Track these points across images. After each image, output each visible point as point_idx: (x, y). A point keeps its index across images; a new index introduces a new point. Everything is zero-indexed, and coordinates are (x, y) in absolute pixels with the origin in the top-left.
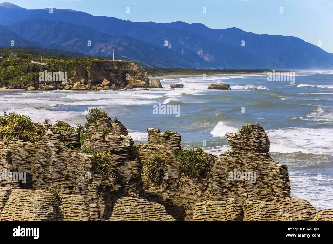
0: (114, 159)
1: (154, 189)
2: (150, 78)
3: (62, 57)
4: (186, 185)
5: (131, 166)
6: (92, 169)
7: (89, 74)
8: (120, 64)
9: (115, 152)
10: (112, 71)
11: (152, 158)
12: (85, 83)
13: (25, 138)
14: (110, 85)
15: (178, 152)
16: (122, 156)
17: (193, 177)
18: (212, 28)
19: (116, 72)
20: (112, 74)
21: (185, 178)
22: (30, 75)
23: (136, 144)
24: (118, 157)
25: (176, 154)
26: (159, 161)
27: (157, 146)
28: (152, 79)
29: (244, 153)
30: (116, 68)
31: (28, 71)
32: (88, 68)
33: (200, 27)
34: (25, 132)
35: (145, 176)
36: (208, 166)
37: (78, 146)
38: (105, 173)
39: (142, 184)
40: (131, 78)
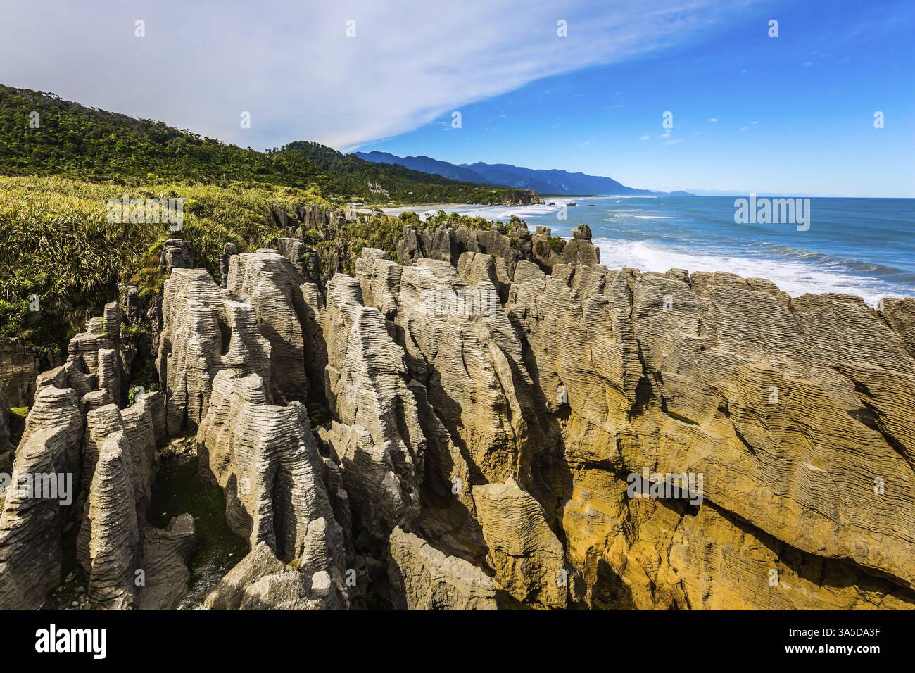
0: (521, 240)
1: (538, 257)
2: (540, 199)
3: (502, 188)
4: (552, 255)
5: (528, 244)
6: (511, 246)
7: (513, 197)
8: (528, 192)
9: (521, 238)
10: (523, 195)
11: (537, 241)
12: (512, 202)
13: (484, 229)
14: (522, 203)
15: (549, 238)
16: (524, 240)
17: (556, 251)
19: (525, 196)
21: (552, 252)
22: (489, 197)
23: (530, 234)
24: (522, 240)
25: (548, 239)
26: (541, 242)
27: (540, 235)
29: (579, 240)
30: (526, 194)
31: (488, 196)
32: (514, 194)
34: (484, 226)
35: (534, 250)
36: (563, 246)
37: (505, 234)
38: (516, 248)
39: (532, 255)
40: (532, 199)
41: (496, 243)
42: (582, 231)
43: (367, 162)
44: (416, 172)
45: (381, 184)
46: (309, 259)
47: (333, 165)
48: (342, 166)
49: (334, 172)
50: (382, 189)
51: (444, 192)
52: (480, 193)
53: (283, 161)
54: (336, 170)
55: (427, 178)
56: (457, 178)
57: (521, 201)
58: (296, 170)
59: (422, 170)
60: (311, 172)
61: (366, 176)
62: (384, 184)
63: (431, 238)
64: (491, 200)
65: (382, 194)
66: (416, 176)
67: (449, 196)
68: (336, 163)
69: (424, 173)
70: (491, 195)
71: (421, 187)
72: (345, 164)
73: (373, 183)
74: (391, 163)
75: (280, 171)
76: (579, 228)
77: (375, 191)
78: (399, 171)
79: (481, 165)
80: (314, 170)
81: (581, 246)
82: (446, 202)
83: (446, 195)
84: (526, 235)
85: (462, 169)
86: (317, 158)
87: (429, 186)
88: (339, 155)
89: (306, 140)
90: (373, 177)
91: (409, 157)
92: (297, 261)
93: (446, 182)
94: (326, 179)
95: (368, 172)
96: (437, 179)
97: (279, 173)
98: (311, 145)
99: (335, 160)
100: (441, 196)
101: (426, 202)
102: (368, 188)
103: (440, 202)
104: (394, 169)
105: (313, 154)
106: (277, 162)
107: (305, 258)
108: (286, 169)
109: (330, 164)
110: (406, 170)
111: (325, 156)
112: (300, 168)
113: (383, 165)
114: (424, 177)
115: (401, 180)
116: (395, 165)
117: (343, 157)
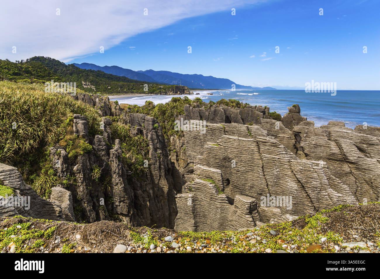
2: (190, 91)
3: (167, 85)
7: (174, 90)
8: (182, 87)
10: (180, 89)
12: (173, 93)
14: (180, 93)
18: (205, 76)
19: (181, 89)
20: (180, 90)
28: (191, 91)
30: (181, 88)
31: (158, 89)
32: (174, 88)
33: (201, 76)
40: (185, 91)
41: (251, 116)
42: (295, 108)
43: (82, 69)
44: (111, 75)
45: (90, 82)
46: (158, 128)
47: (60, 71)
48: (65, 72)
49: (60, 75)
50: (91, 85)
51: (131, 87)
52: (153, 88)
53: (30, 68)
54: (62, 74)
55: (118, 79)
56: (136, 78)
57: (179, 92)
58: (38, 74)
59: (114, 74)
60: (48, 75)
61: (81, 77)
62: (92, 83)
63: (207, 113)
64: (160, 92)
65: (91, 88)
66: (111, 78)
67: (134, 89)
68: (62, 70)
69: (116, 76)
70: (160, 88)
71: (115, 84)
72: (67, 70)
73: (85, 81)
74: (96, 69)
75: (28, 74)
76: (293, 107)
77: (86, 86)
78: (101, 75)
79: (151, 71)
80: (49, 73)
81: (295, 117)
82: (132, 93)
83: (132, 89)
84: (263, 111)
85: (139, 74)
86: (50, 67)
87: (121, 83)
88: (63, 65)
89: (42, 56)
90: (85, 78)
91: (106, 66)
92: (152, 129)
93: (131, 81)
94: (57, 79)
95: (83, 75)
96: (124, 79)
97: (27, 75)
98: (46, 58)
99: (61, 68)
100: (128, 89)
101: (119, 93)
102: (82, 84)
103: (128, 93)
104: (98, 74)
105: (47, 64)
106: (26, 68)
107: (156, 127)
108: (31, 73)
109: (58, 70)
110: (105, 74)
111: (55, 65)
112: (41, 72)
113: (91, 71)
114: (117, 78)
115: (103, 80)
116: (98, 71)
117: (66, 66)
